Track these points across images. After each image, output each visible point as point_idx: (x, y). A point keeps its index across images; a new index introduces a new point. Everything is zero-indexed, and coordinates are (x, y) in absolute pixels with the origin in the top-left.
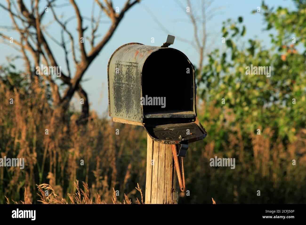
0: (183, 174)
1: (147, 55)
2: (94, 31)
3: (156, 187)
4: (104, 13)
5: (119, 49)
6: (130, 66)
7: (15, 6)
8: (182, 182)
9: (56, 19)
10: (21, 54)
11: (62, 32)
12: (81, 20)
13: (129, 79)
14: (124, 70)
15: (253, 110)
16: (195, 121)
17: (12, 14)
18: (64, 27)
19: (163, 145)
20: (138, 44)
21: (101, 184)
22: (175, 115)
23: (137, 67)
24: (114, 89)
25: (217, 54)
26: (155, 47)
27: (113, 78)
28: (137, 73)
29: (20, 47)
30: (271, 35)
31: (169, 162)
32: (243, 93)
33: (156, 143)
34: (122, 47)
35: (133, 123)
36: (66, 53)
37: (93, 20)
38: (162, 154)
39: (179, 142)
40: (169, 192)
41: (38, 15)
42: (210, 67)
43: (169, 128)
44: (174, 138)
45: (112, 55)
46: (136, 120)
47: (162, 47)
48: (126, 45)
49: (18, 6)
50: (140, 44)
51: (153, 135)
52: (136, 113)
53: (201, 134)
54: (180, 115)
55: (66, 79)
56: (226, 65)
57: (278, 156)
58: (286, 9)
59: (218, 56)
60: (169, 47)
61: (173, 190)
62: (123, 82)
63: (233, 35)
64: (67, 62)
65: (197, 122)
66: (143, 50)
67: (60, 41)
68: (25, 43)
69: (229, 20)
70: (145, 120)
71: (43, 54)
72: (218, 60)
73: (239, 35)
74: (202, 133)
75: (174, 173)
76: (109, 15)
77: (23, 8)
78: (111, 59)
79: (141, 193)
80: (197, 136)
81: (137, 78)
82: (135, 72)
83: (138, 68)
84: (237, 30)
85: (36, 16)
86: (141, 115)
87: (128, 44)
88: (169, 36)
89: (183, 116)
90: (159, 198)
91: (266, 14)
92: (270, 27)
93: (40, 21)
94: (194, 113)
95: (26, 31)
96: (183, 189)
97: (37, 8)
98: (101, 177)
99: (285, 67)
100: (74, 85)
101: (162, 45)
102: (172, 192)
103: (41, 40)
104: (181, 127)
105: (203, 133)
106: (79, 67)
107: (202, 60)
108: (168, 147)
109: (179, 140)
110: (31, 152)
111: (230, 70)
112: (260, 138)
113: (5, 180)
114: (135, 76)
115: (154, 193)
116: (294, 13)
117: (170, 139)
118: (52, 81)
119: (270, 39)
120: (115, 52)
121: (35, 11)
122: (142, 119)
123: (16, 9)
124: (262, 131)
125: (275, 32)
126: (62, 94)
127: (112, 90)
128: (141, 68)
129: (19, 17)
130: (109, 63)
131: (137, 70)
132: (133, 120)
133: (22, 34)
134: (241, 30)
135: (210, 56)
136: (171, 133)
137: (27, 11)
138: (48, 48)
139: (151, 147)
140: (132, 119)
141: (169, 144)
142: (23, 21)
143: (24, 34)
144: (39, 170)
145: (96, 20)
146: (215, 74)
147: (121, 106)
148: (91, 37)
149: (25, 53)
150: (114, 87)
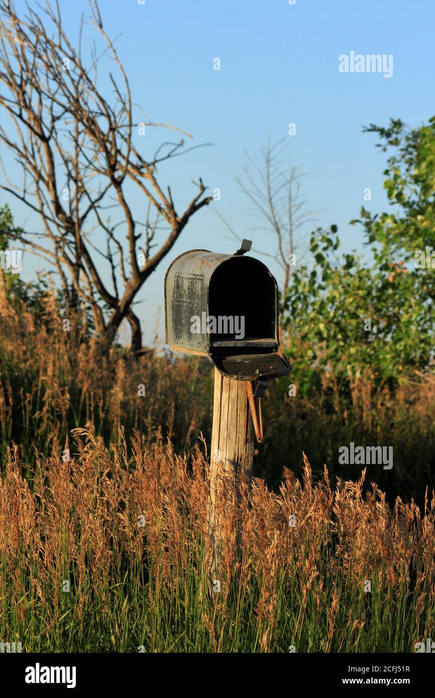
0: (261, 420)
1: (215, 265)
2: (149, 240)
3: (226, 436)
4: (162, 217)
5: (179, 257)
6: (193, 280)
7: (48, 207)
8: (259, 430)
9: (101, 224)
10: (55, 268)
11: (108, 241)
12: (132, 224)
13: (192, 295)
14: (186, 284)
15: (350, 345)
16: (277, 351)
17: (45, 217)
18: (111, 235)
19: (235, 382)
20: (204, 250)
21: (153, 435)
22: (251, 343)
23: (202, 280)
24: (173, 309)
25: (304, 272)
26: (227, 255)
27: (172, 295)
28: (202, 289)
29: (53, 260)
30: (374, 250)
31: (242, 404)
32: (338, 324)
33: (226, 379)
34: (183, 254)
35: (196, 354)
36: (113, 267)
37: (148, 226)
38: (233, 394)
39: (255, 378)
40: (242, 443)
41: (78, 219)
42: (296, 288)
43: (243, 359)
44: (249, 373)
45: (171, 266)
46: (201, 349)
47: (235, 254)
48: (189, 252)
49: (52, 207)
50: (207, 251)
51: (221, 368)
52: (201, 340)
53: (285, 369)
54: (258, 344)
55: (112, 302)
56: (316, 286)
57: (382, 404)
58: (393, 217)
59: (306, 276)
60: (245, 255)
61: (247, 440)
62: (184, 299)
63: (325, 249)
64: (114, 279)
65: (280, 353)
66: (211, 258)
67: (105, 253)
68: (60, 254)
69: (319, 229)
70: (212, 350)
71: (84, 269)
72: (306, 280)
73: (331, 248)
74: (285, 367)
75: (249, 419)
76: (169, 219)
77: (59, 209)
78: (169, 270)
79: (205, 444)
80: (279, 371)
81: (202, 295)
82: (200, 286)
83: (204, 282)
84: (329, 241)
85: (75, 220)
86: (206, 343)
87: (192, 251)
88: (244, 240)
89: (262, 345)
90: (229, 451)
91: (367, 225)
92: (372, 239)
93: (80, 227)
94: (276, 341)
95: (63, 238)
96: (260, 439)
97: (77, 210)
98: (154, 427)
99: (390, 291)
100: (122, 308)
101: (236, 252)
102: (246, 443)
103: (82, 250)
104: (259, 358)
105: (288, 367)
106: (129, 286)
107: (287, 280)
108: (242, 385)
109: (255, 375)
110: (63, 393)
111: (321, 292)
112: (360, 380)
113: (31, 428)
114: (200, 293)
115: (223, 444)
116: (402, 221)
117: (245, 374)
118: (94, 303)
119: (372, 254)
120: (174, 262)
121: (75, 213)
122: (208, 348)
123: (50, 211)
124: (361, 373)
125: (379, 245)
126: (107, 320)
127: (170, 310)
128: (207, 282)
129: (54, 222)
130: (167, 275)
131: (202, 285)
132: (196, 349)
133: (57, 242)
134: (334, 242)
135: (295, 275)
136: (246, 367)
137: (64, 214)
138: (89, 261)
139: (220, 385)
140: (195, 347)
141: (242, 380)
142: (58, 225)
143: (59, 242)
144: (76, 418)
145: (152, 226)
146: (302, 297)
147: (181, 331)
148: (145, 248)
149: (60, 267)
150: (173, 306)
